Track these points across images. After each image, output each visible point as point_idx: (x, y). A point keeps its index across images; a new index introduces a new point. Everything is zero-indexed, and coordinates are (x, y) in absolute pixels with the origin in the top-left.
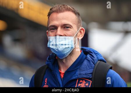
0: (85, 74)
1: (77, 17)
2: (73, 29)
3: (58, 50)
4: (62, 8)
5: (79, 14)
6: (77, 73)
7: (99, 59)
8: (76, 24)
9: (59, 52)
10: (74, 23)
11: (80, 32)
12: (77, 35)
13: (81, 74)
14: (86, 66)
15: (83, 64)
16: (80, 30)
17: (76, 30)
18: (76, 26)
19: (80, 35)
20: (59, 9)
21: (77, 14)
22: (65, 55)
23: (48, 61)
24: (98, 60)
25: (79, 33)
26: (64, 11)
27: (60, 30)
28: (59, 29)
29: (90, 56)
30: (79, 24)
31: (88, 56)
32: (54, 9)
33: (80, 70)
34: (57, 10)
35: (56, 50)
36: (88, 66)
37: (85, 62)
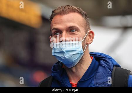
0: (102, 83)
1: (84, 19)
2: (80, 32)
3: (64, 57)
4: (66, 10)
5: (86, 15)
6: (93, 82)
7: (114, 64)
8: (83, 27)
9: (66, 60)
10: (81, 26)
11: (89, 35)
12: (85, 39)
13: (98, 83)
14: (102, 73)
15: (98, 72)
16: (88, 33)
17: (84, 33)
18: (83, 28)
19: (89, 39)
20: (63, 10)
21: (84, 15)
22: (73, 63)
23: (53, 73)
24: (114, 66)
25: (88, 37)
26: (68, 13)
27: (65, 35)
28: (64, 33)
29: (104, 62)
30: (87, 27)
31: (102, 62)
32: (57, 11)
33: (96, 78)
34: (61, 12)
35: (63, 58)
36: (104, 73)
37: (100, 69)
